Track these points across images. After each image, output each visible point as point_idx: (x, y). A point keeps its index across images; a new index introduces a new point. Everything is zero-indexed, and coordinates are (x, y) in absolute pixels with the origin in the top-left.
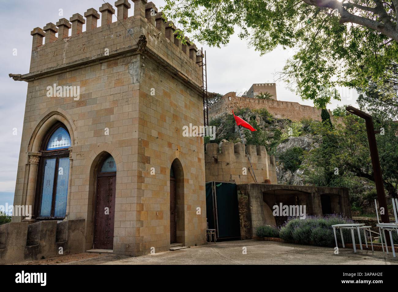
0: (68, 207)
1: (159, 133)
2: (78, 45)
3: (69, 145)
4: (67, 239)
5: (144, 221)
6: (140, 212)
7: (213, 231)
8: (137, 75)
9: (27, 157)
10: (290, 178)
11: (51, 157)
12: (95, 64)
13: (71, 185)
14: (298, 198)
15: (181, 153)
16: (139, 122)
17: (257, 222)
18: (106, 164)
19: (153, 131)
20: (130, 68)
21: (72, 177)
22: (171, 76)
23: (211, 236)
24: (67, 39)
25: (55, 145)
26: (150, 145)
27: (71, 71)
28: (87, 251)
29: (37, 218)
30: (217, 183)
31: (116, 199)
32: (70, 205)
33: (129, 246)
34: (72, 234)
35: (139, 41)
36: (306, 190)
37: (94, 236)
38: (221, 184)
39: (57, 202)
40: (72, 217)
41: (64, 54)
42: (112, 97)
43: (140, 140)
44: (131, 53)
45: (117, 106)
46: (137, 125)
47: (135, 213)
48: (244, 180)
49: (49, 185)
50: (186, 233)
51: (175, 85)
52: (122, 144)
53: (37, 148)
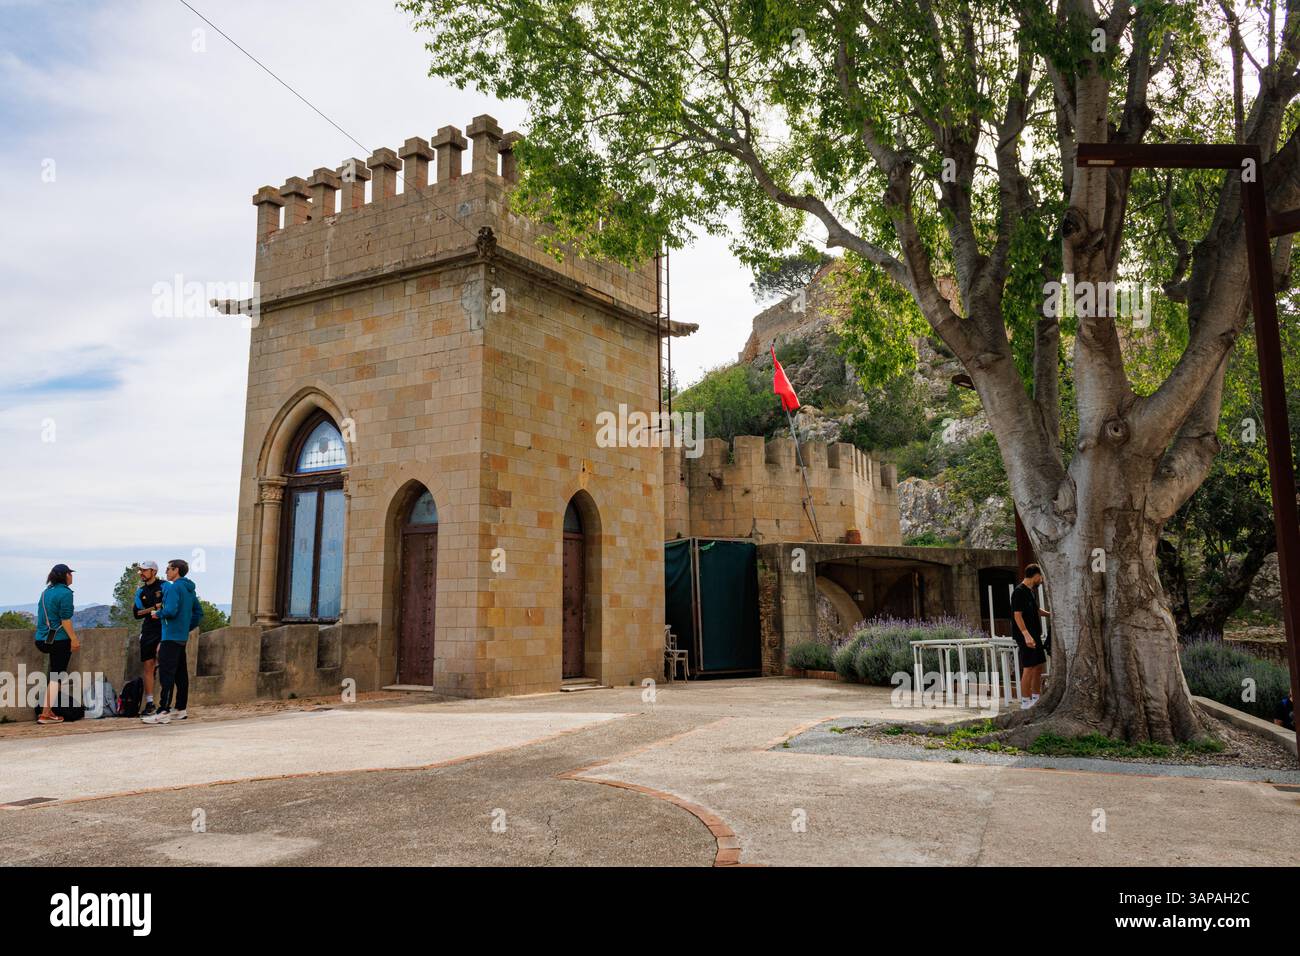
0: (343, 598)
1: (534, 437)
2: (355, 235)
3: (344, 462)
4: (340, 663)
5: (496, 628)
6: (486, 611)
7: (681, 655)
8: (478, 312)
9: (257, 487)
10: (968, 520)
11: (307, 488)
12: (390, 281)
13: (348, 549)
14: (921, 579)
15: (595, 477)
16: (483, 418)
17: (796, 635)
18: (421, 505)
19: (517, 433)
20: (465, 295)
21: (349, 533)
22: (569, 298)
23: (673, 665)
24: (331, 220)
25: (314, 461)
26: (510, 465)
27: (343, 295)
28: (384, 688)
29: (283, 620)
30: (702, 543)
31: (438, 582)
32: (347, 594)
33: (463, 678)
34: (350, 653)
35: (479, 238)
36: (937, 557)
37: (400, 656)
38: (713, 544)
39: (323, 586)
40: (352, 618)
41: (327, 255)
42: (427, 360)
43: (485, 456)
44: (466, 261)
45: (436, 380)
46: (478, 425)
47: (474, 612)
48: (789, 532)
49: (306, 547)
50: (606, 656)
51: (579, 320)
52: (448, 464)
53: (277, 467)
